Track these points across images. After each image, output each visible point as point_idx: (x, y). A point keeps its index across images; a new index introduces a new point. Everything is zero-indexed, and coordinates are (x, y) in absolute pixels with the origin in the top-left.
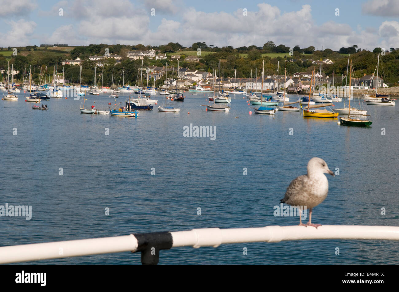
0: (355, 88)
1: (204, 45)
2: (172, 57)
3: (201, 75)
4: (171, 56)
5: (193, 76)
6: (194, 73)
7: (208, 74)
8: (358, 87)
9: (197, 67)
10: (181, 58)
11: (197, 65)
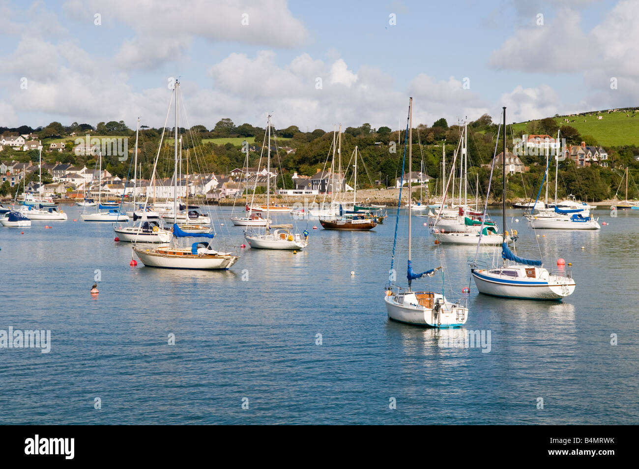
0: (297, 193)
1: (121, 125)
2: (51, 147)
3: (92, 175)
4: (50, 145)
5: (76, 177)
6: (79, 173)
7: (104, 173)
8: (300, 191)
9: (89, 162)
10: (65, 148)
11: (89, 159)
